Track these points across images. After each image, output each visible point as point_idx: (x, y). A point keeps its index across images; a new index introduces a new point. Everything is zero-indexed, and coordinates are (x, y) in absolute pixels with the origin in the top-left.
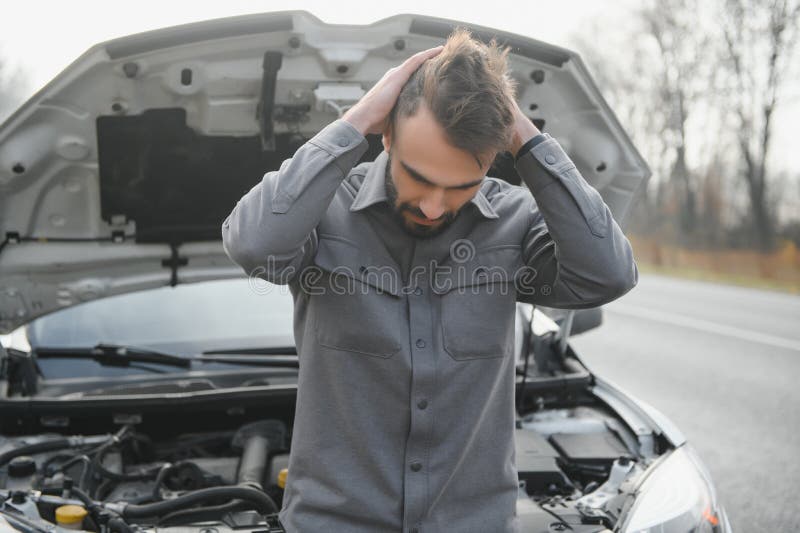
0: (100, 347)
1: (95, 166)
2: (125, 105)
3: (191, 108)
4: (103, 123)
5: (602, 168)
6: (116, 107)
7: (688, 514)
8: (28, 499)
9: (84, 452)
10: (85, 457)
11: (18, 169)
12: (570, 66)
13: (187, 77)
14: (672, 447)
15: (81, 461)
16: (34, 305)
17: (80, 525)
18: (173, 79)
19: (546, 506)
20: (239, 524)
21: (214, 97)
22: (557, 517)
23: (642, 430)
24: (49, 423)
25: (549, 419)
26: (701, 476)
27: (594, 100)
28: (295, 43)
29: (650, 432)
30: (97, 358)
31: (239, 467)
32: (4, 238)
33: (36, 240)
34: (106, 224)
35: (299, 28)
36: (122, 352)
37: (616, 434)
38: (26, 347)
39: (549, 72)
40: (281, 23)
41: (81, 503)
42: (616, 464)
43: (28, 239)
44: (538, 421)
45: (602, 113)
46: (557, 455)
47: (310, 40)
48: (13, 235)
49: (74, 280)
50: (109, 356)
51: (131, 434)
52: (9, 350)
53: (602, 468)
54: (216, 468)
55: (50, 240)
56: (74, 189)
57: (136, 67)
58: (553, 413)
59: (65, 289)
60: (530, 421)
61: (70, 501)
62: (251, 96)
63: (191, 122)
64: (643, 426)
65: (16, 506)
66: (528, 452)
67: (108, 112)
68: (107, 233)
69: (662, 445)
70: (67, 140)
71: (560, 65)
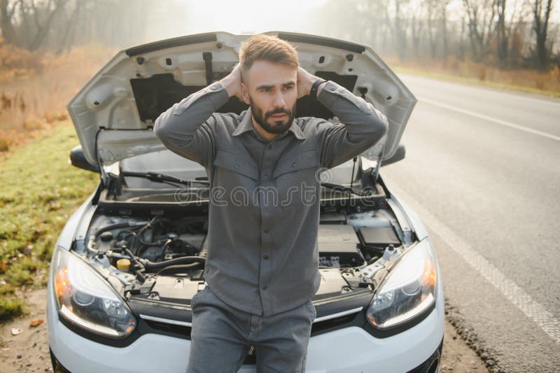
0: (149, 173)
1: (134, 99)
2: (142, 74)
3: (175, 73)
4: (133, 82)
5: (389, 98)
6: (138, 75)
7: (416, 283)
8: (105, 256)
9: (134, 230)
10: (134, 234)
11: (96, 103)
12: (366, 52)
13: (169, 62)
14: (419, 241)
15: (132, 235)
16: (117, 156)
17: (127, 270)
18: (162, 62)
19: (344, 275)
20: (194, 277)
21: (185, 70)
22: (347, 282)
23: (406, 228)
24: (123, 213)
25: (362, 218)
26: (431, 258)
27: (382, 67)
28: (219, 46)
29: (409, 230)
30: (149, 178)
31: (204, 241)
32: (98, 129)
33: (113, 129)
34: (143, 123)
35: (220, 40)
36: (159, 176)
37: (394, 228)
38: (117, 173)
39: (356, 56)
40: (211, 37)
41: (129, 257)
42: (387, 248)
43: (109, 129)
44: (356, 218)
45: (388, 73)
46: (359, 242)
47: (228, 43)
48: (102, 128)
49: (133, 146)
50: (154, 177)
51: (158, 220)
52: (109, 174)
53: (382, 248)
54: (193, 241)
55: (119, 130)
56: (127, 108)
57: (143, 59)
58: (365, 214)
59: (129, 150)
60: (352, 218)
61: (125, 257)
62: (201, 69)
63: (176, 79)
64: (407, 226)
65: (99, 260)
66: (344, 240)
67: (135, 77)
68: (145, 127)
69: (414, 238)
70: (117, 89)
71: (361, 53)
